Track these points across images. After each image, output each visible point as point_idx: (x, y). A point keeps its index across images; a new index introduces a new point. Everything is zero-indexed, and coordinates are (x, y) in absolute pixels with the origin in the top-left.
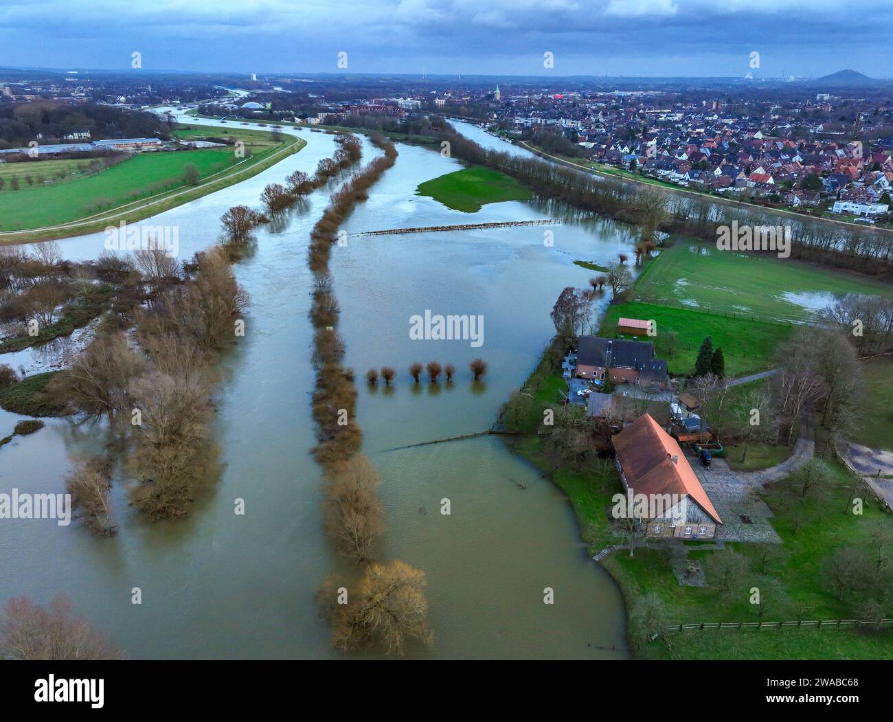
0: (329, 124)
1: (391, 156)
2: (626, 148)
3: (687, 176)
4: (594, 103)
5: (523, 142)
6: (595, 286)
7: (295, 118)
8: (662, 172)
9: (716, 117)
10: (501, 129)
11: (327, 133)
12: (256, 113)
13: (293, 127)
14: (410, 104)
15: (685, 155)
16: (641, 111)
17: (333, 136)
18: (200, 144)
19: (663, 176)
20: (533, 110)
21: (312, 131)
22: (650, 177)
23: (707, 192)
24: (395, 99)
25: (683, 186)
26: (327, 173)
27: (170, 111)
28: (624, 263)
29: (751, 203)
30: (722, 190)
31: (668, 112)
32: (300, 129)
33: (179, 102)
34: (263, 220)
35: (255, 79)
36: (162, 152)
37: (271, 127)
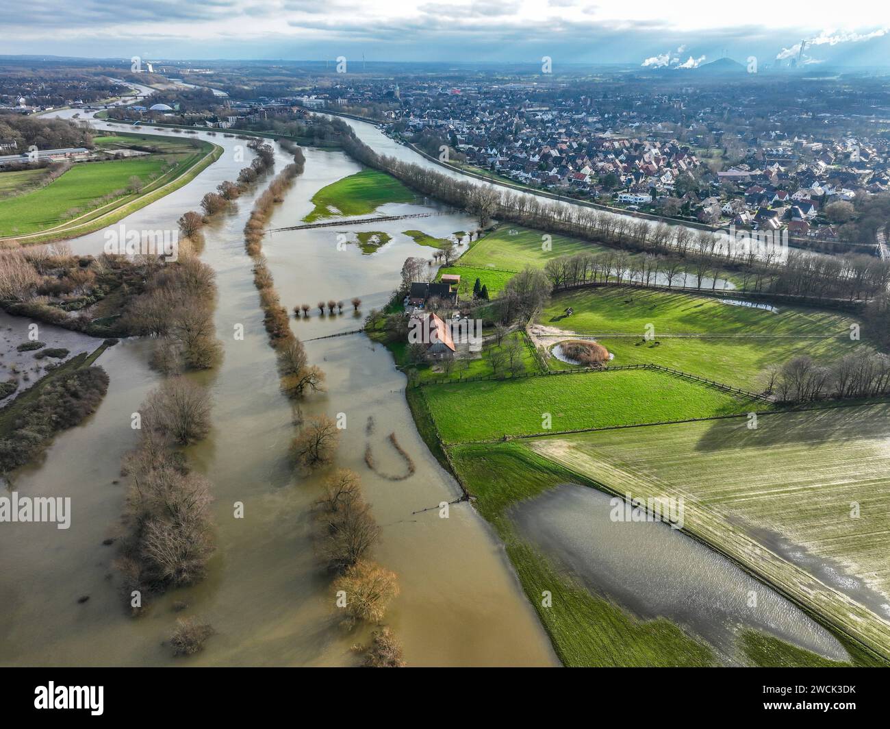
0: (241, 129)
1: (300, 161)
2: (494, 150)
3: (530, 176)
4: (487, 98)
5: (412, 145)
6: (436, 257)
7: (207, 122)
8: (514, 172)
9: (584, 114)
10: (395, 131)
11: (239, 138)
12: (170, 116)
13: (206, 132)
14: (315, 103)
15: (537, 156)
16: (523, 110)
17: (246, 142)
18: (127, 153)
19: (514, 176)
20: (428, 109)
21: (226, 136)
22: (504, 177)
23: (540, 188)
24: (299, 98)
25: (524, 184)
26: (249, 179)
27: (78, 114)
28: (461, 242)
29: (568, 196)
30: (551, 186)
31: (546, 110)
32: (214, 135)
33: (81, 102)
34: (205, 222)
35: (151, 70)
36: (95, 162)
37: (186, 132)
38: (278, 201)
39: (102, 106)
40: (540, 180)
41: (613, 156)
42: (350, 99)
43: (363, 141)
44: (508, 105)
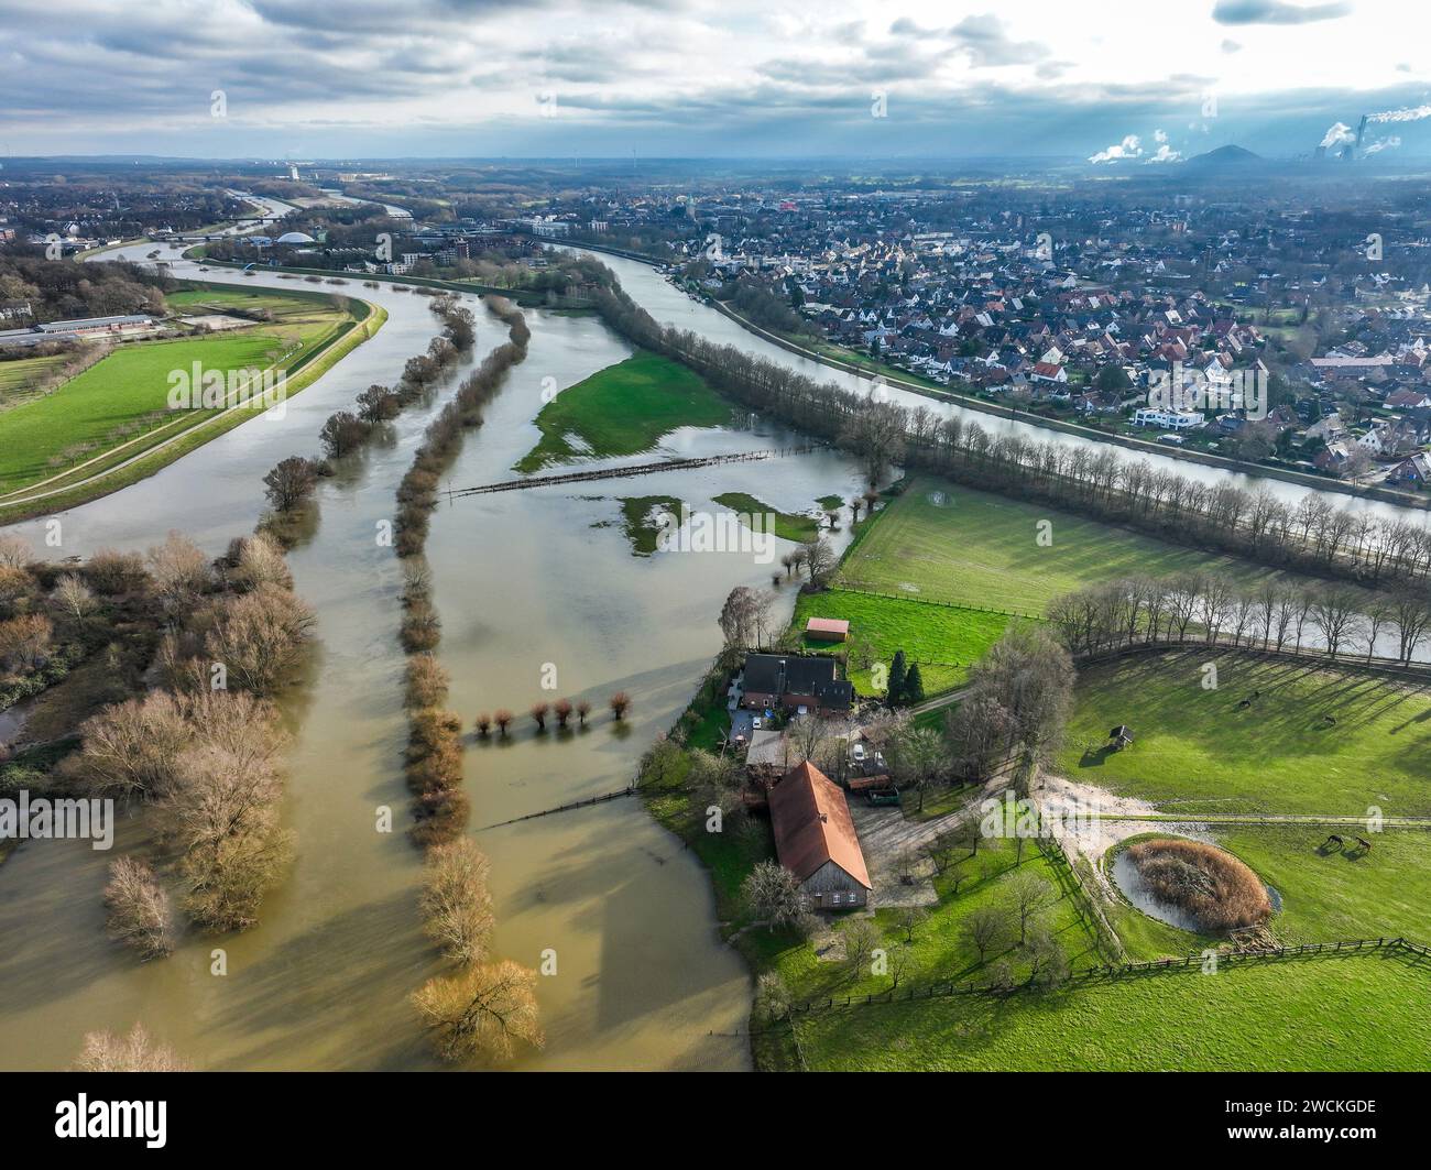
0: (426, 278)
1: (520, 336)
2: (872, 314)
3: (948, 367)
4: (841, 218)
5: (722, 303)
6: (788, 565)
7: (367, 264)
8: (917, 360)
9: (1017, 244)
10: (692, 280)
11: (419, 292)
12: (306, 255)
13: (364, 281)
14: (552, 229)
15: (954, 325)
16: (908, 237)
17: (430, 299)
18: (215, 323)
19: (917, 367)
20: (745, 236)
21: (395, 289)
22: (898, 369)
23: (972, 394)
24: (526, 220)
25: (940, 385)
26: (420, 378)
27: (158, 252)
28: (836, 525)
29: (1029, 412)
30: (992, 390)
31: (949, 238)
32: (376, 287)
33: (170, 231)
34: (322, 472)
35: (296, 176)
36: (155, 341)
37: (328, 282)
38: (473, 423)
39: (199, 237)
40: (969, 376)
41: (1098, 326)
42: (611, 221)
43: (634, 299)
44: (880, 229)
